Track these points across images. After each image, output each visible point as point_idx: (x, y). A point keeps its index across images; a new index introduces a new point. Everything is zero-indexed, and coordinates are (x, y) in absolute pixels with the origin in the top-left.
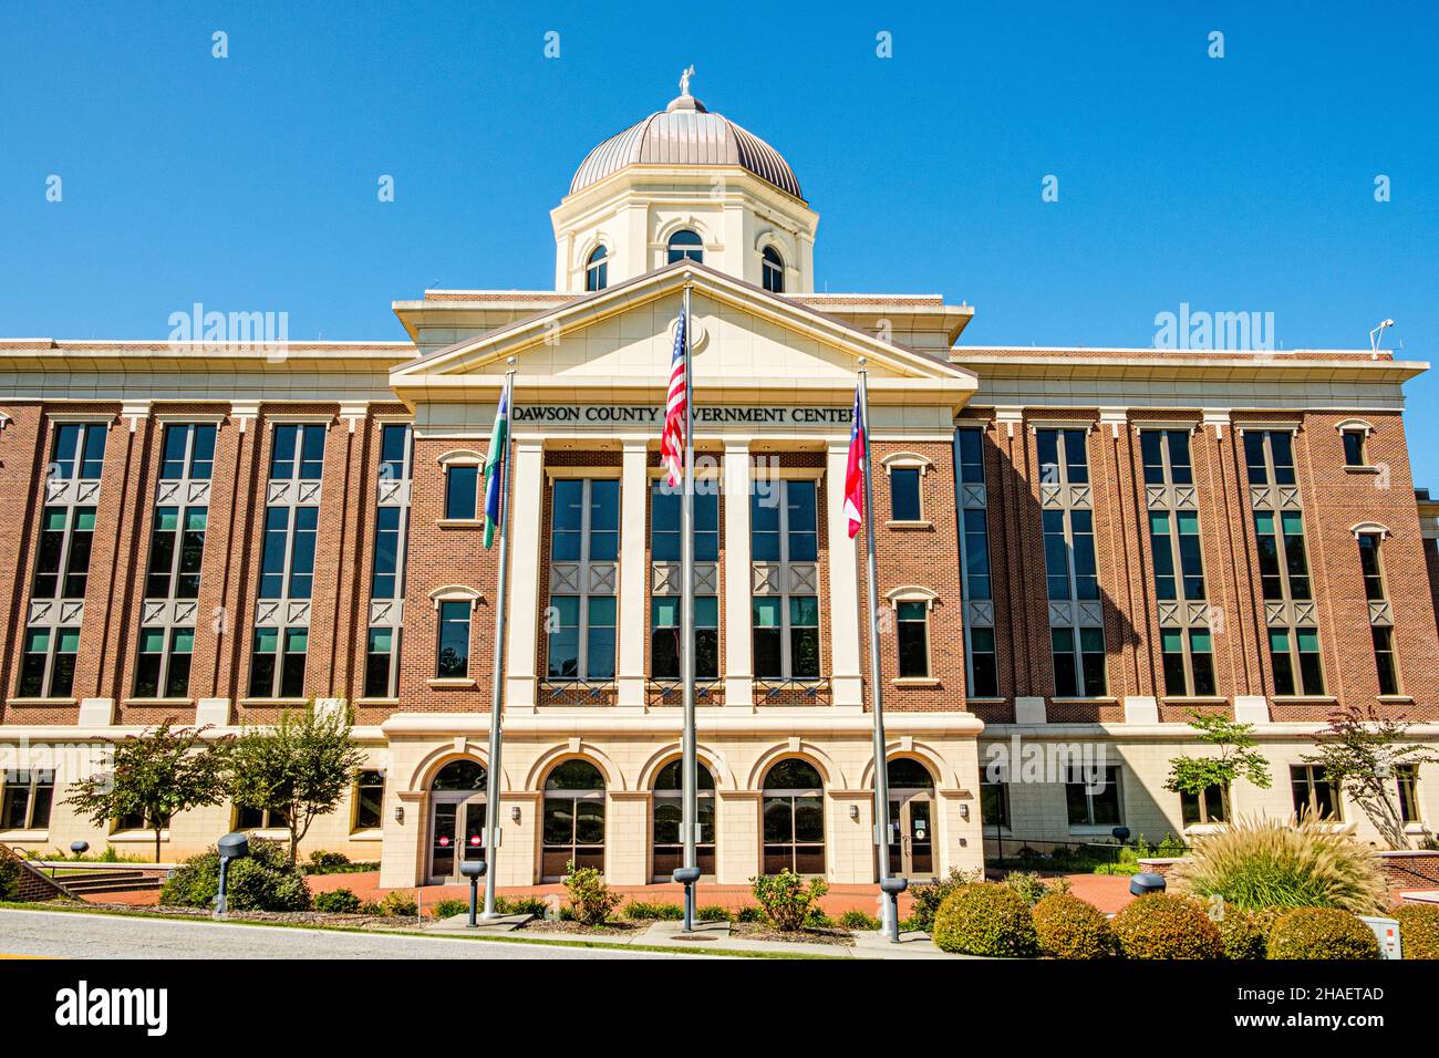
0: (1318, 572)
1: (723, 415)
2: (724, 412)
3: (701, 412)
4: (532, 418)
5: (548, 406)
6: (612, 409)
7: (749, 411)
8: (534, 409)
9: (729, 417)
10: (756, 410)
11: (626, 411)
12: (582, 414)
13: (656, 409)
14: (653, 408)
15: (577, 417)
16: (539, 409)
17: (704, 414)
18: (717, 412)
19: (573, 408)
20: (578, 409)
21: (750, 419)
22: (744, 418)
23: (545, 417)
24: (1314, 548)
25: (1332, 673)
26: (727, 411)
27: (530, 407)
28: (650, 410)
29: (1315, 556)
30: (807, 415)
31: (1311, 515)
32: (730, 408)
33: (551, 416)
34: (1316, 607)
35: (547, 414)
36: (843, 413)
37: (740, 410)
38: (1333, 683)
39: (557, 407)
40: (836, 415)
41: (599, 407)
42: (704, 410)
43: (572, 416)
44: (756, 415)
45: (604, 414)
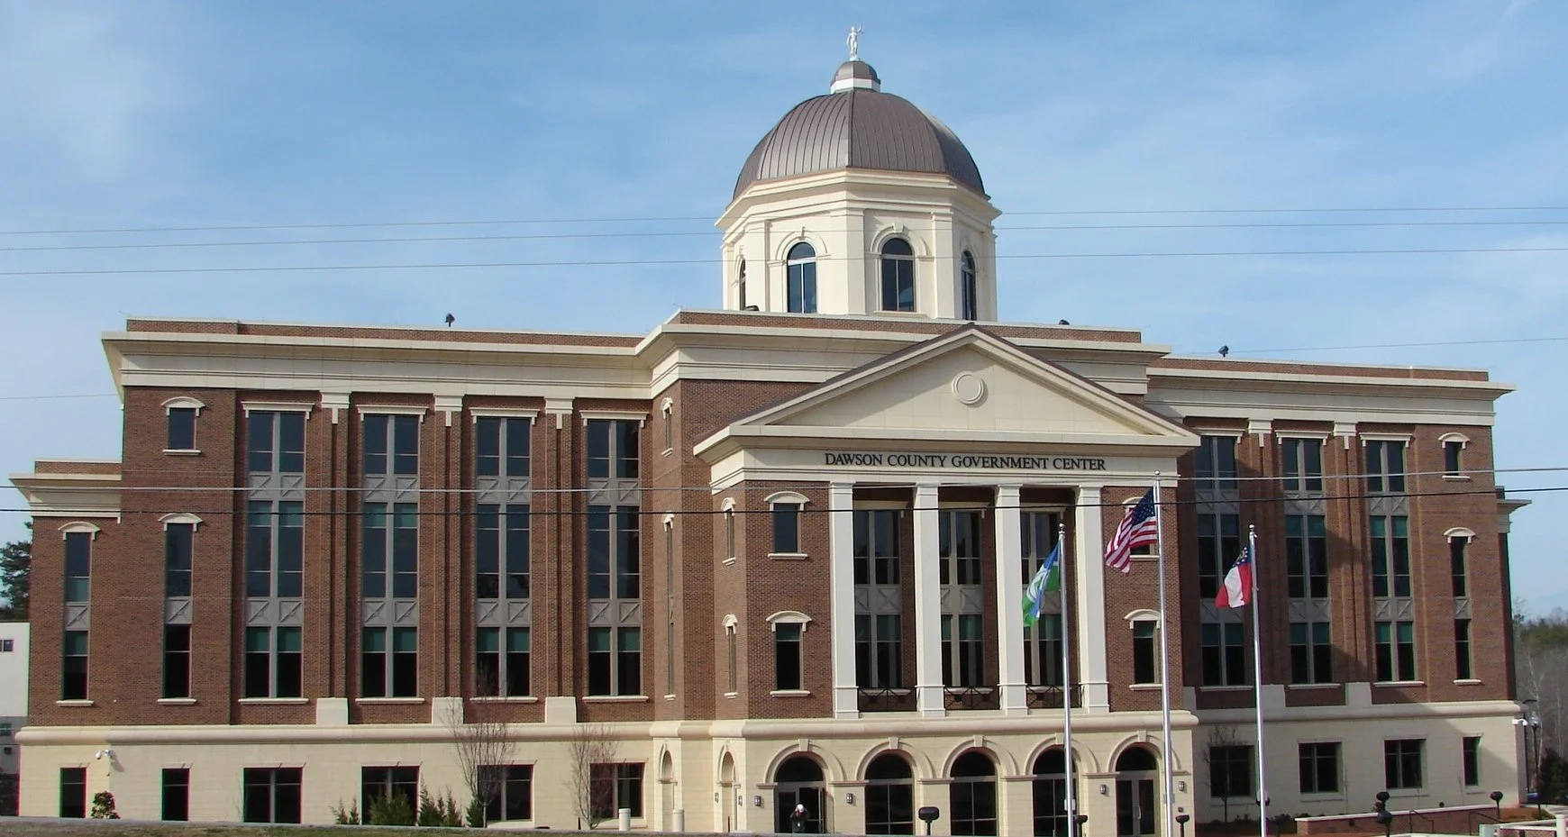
0: (1417, 571)
1: (999, 463)
2: (999, 460)
3: (981, 460)
4: (843, 464)
5: (856, 453)
6: (909, 456)
7: (1020, 459)
8: (844, 455)
9: (1004, 464)
10: (1024, 459)
11: (920, 458)
12: (885, 460)
13: (945, 457)
14: (942, 455)
15: (880, 462)
16: (849, 455)
17: (984, 462)
18: (994, 460)
19: (877, 454)
20: (881, 456)
21: (1020, 467)
22: (1016, 466)
23: (854, 462)
24: (1416, 551)
25: (1422, 660)
26: (1002, 459)
27: (841, 453)
28: (940, 457)
29: (1417, 556)
30: (1065, 464)
31: (1415, 520)
32: (1005, 457)
33: (859, 462)
34: (1413, 603)
35: (855, 460)
36: (1093, 462)
37: (1012, 459)
38: (1422, 668)
39: (863, 453)
40: (1088, 464)
41: (898, 454)
42: (983, 458)
43: (876, 462)
44: (1025, 463)
45: (902, 461)
